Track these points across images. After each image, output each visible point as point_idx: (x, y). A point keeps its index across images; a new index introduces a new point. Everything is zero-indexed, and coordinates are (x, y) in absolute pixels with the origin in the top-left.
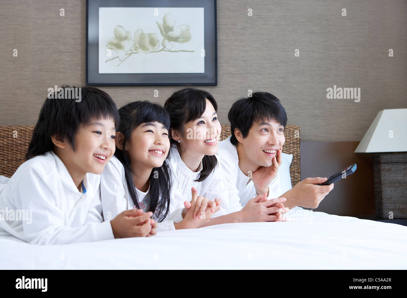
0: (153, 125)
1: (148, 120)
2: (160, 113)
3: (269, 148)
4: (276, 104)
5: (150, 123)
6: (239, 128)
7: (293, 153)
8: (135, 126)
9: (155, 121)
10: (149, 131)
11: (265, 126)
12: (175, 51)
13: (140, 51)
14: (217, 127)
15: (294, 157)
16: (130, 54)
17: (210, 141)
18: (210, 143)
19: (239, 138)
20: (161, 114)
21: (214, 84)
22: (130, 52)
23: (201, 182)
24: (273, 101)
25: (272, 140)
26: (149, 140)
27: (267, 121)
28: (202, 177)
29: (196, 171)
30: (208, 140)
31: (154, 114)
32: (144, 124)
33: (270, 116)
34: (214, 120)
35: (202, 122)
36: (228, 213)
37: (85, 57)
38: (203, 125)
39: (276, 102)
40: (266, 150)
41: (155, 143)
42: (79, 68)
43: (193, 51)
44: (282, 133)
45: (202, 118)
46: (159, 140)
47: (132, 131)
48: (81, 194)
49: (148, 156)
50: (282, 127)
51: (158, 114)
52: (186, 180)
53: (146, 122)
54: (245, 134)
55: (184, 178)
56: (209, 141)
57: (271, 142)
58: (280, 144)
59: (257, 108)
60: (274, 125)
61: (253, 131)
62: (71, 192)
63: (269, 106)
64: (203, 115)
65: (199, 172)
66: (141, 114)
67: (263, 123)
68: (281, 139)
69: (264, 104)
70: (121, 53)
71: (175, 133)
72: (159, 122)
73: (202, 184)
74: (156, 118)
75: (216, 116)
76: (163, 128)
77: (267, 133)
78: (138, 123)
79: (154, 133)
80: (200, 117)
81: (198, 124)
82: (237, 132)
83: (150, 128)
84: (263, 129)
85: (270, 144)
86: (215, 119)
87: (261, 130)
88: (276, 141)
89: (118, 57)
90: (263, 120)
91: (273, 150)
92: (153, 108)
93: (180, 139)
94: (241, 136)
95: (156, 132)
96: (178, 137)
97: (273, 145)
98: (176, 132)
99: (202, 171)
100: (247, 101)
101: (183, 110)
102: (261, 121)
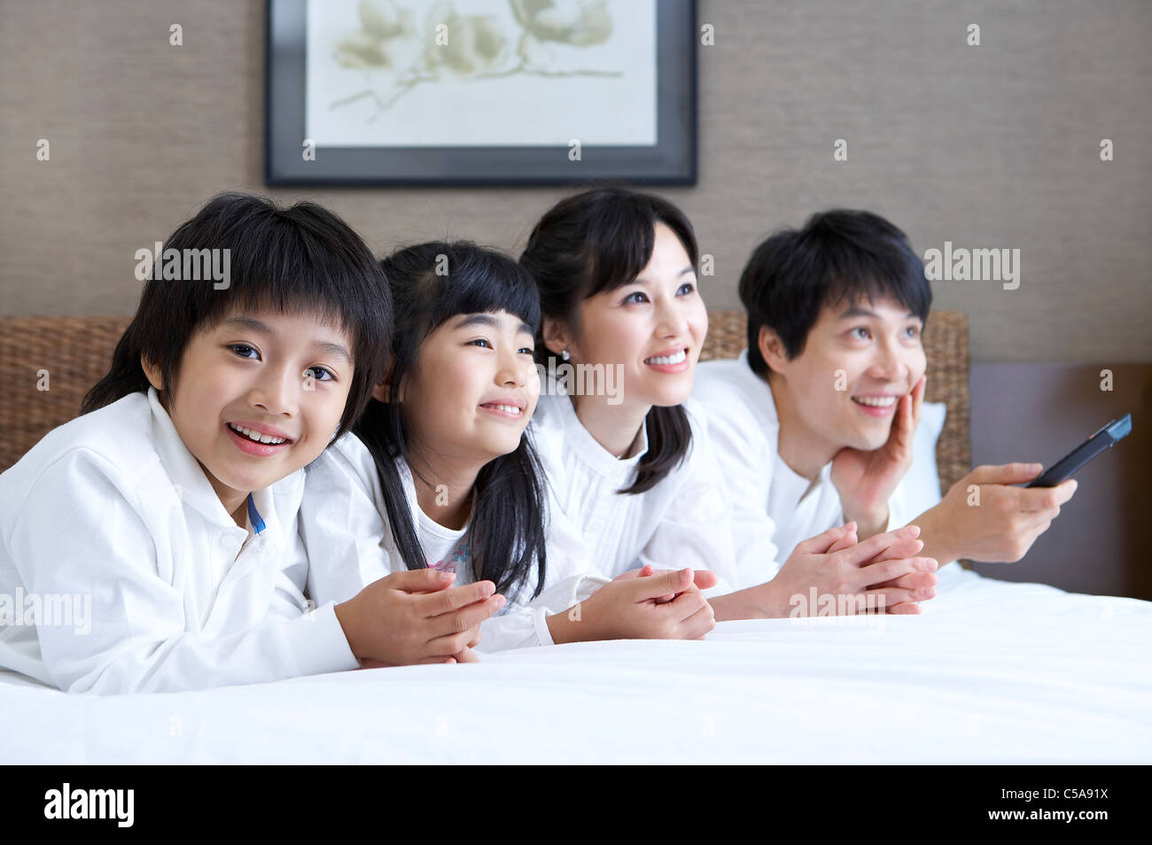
0: (490, 322)
1: (474, 304)
2: (514, 285)
3: (874, 390)
4: (896, 250)
5: (479, 315)
6: (775, 325)
7: (946, 400)
8: (431, 324)
9: (498, 308)
10: (478, 343)
11: (861, 321)
12: (561, 74)
13: (445, 73)
14: (693, 316)
15: (948, 413)
16: (412, 84)
17: (665, 361)
18: (663, 365)
19: (776, 360)
20: (517, 286)
21: (689, 181)
22: (410, 76)
23: (641, 496)
24: (887, 239)
25: (884, 366)
26: (478, 372)
27: (865, 306)
28: (646, 478)
29: (627, 455)
30: (655, 357)
31: (496, 287)
32: (463, 317)
33: (875, 287)
34: (684, 293)
35: (641, 298)
36: (731, 591)
37: (258, 90)
38: (642, 306)
39: (896, 243)
40: (865, 396)
41: (497, 381)
42: (241, 127)
43: (617, 75)
44: (915, 342)
45: (640, 282)
46: (510, 371)
47: (421, 343)
48: (244, 533)
49: (477, 421)
50: (917, 323)
51: (508, 285)
52: (593, 486)
53: (467, 312)
54: (795, 344)
55: (585, 478)
56: (659, 361)
57: (881, 372)
58: (909, 378)
59: (835, 262)
60: (891, 317)
61: (822, 335)
62: (211, 526)
63: (872, 255)
64: (642, 276)
65: (635, 460)
66: (451, 287)
67: (854, 312)
68: (911, 359)
69: (858, 251)
70: (381, 80)
71: (554, 329)
72: (510, 310)
73: (646, 501)
74: (503, 300)
75: (691, 278)
76: (522, 329)
77: (864, 342)
78: (441, 316)
79: (493, 346)
80: (631, 280)
81: (625, 302)
82: (767, 338)
83: (481, 331)
84: (853, 329)
85: (875, 379)
86: (686, 289)
87: (848, 333)
88: (894, 368)
89: (368, 93)
90: (852, 301)
91: (886, 396)
92: (492, 265)
93: (568, 351)
94: (782, 351)
95: (500, 343)
96: (562, 340)
97: (885, 380)
98: (558, 326)
99: (644, 459)
100: (801, 241)
101: (578, 257)
102: (846, 305)
